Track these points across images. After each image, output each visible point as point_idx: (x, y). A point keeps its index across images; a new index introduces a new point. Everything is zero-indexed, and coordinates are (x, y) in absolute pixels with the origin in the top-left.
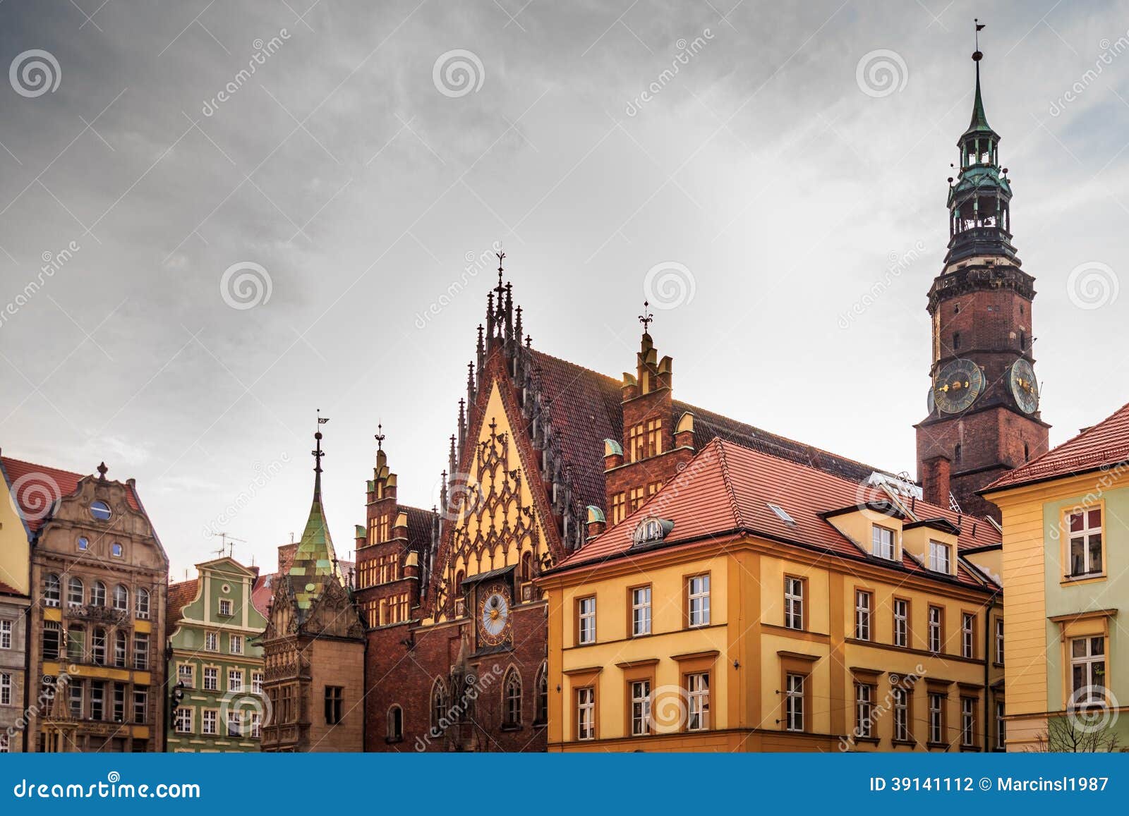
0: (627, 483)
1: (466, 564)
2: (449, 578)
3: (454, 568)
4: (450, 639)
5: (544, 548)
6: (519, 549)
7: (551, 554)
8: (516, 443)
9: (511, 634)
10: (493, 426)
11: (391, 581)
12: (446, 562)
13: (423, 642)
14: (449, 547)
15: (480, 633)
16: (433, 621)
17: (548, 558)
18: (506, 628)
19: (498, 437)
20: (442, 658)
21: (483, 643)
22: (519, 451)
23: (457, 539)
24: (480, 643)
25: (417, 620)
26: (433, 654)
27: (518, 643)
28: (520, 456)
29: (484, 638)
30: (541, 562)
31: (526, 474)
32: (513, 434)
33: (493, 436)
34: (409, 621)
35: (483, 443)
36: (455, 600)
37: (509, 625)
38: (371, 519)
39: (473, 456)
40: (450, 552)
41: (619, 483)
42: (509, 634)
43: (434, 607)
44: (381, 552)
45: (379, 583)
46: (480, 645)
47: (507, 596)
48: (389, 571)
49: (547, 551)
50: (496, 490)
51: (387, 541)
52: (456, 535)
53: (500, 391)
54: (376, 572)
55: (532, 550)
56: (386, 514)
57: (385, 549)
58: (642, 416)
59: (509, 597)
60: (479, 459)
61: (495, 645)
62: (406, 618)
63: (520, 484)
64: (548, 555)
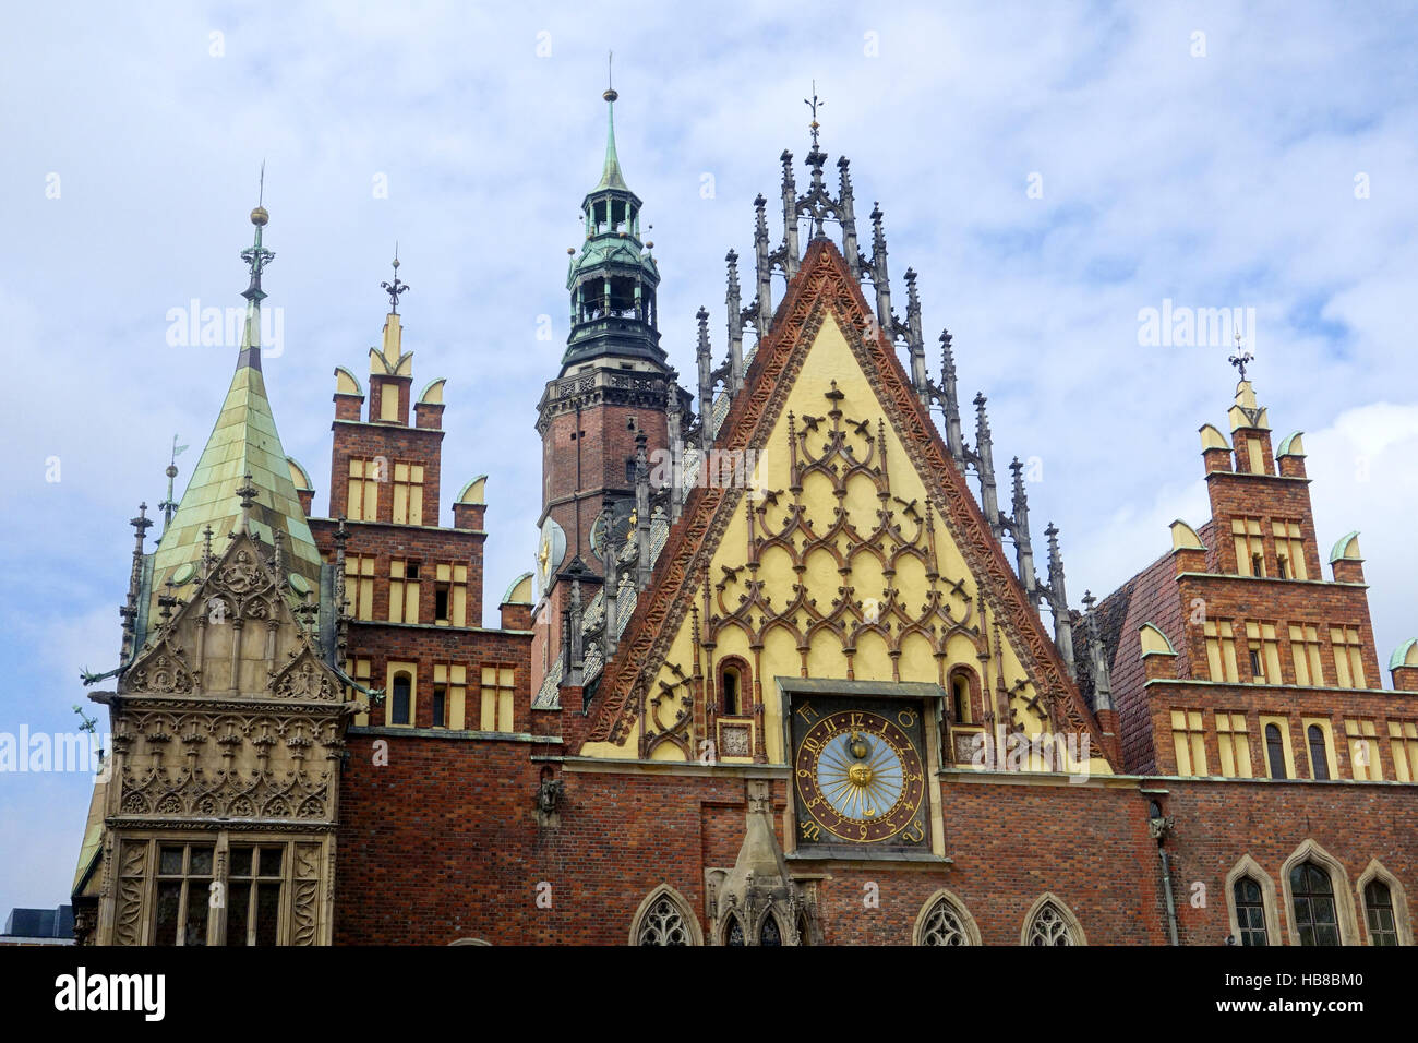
0: (1241, 609)
1: (758, 648)
2: (697, 668)
3: (711, 646)
4: (704, 804)
5: (1015, 671)
6: (941, 656)
7: (1037, 686)
8: (908, 449)
9: (918, 825)
10: (836, 396)
11: (442, 624)
12: (676, 629)
13: (597, 795)
14: (690, 599)
15: (808, 806)
16: (629, 751)
17: (1031, 692)
18: (902, 810)
19: (849, 422)
20: (677, 845)
21: (821, 831)
22: (918, 467)
23: (721, 587)
24: (807, 829)
25: (559, 740)
26: (641, 830)
27: (960, 850)
28: (923, 477)
29: (822, 819)
30: (1011, 695)
31: (943, 515)
32: (897, 430)
33: (836, 414)
34: (527, 737)
35: (805, 418)
36: (719, 720)
37: (909, 806)
38: (351, 457)
39: (768, 433)
40: (695, 610)
41: (1218, 601)
42: (912, 824)
43: (631, 721)
44: (401, 547)
45: (388, 618)
46: (807, 835)
47: (901, 743)
48: (432, 598)
49: (1024, 677)
50: (852, 521)
51: (427, 527)
52: (717, 576)
53: (848, 339)
54: (374, 590)
55: (977, 666)
56: (418, 464)
57: (418, 545)
58: (1261, 508)
59: (910, 746)
60: (793, 444)
61: (862, 840)
62: (507, 727)
63: (931, 530)
64: (1030, 687)
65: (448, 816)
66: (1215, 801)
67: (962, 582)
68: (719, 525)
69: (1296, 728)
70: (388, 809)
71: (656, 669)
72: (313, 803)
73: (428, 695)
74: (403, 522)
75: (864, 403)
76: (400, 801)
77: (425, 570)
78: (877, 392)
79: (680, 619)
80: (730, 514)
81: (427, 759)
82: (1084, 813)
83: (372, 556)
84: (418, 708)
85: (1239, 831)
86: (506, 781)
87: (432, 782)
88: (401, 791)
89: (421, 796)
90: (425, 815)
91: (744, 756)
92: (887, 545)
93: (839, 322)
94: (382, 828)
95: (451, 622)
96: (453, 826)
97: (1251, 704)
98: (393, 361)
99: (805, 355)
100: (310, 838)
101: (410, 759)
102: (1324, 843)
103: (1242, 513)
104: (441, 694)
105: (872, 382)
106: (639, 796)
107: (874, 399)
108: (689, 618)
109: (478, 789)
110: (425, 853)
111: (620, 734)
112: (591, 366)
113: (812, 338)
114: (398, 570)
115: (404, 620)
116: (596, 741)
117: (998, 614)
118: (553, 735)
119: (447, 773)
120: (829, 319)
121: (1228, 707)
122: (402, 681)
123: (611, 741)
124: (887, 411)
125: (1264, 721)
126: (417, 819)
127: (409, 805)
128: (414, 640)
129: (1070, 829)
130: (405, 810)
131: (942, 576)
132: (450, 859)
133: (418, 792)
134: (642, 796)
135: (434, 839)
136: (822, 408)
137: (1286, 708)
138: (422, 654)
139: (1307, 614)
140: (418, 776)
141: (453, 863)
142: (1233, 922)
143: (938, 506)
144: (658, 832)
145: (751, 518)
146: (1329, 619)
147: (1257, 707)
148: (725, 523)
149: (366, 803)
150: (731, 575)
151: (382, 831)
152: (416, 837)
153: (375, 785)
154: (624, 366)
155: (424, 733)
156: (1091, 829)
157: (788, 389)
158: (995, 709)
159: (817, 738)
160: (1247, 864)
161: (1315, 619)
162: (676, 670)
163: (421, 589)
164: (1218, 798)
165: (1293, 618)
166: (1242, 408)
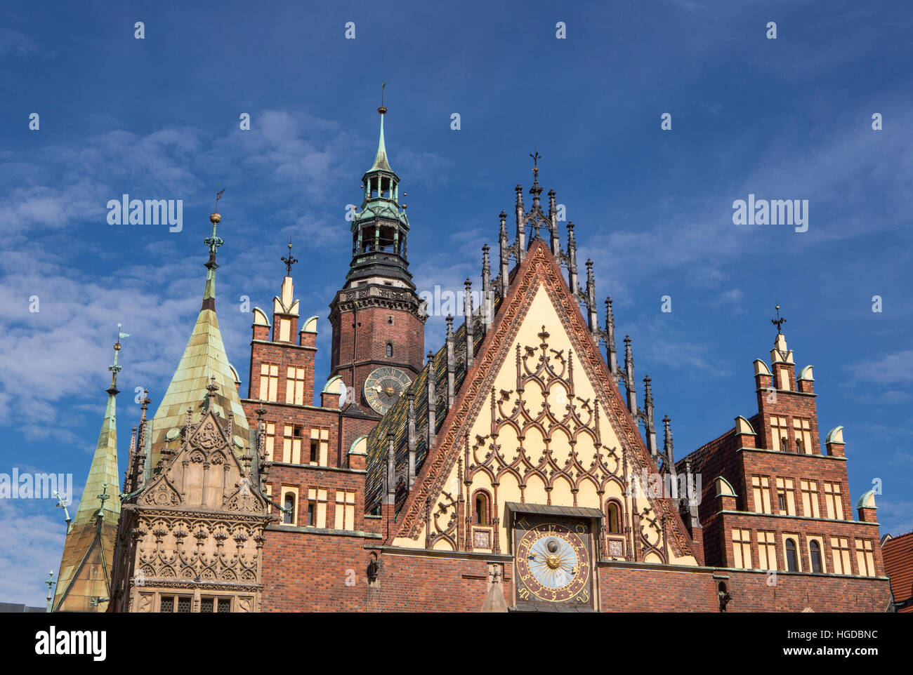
0: (774, 470)
1: (495, 485)
2: (460, 496)
3: (468, 483)
4: (464, 577)
5: (643, 503)
6: (601, 493)
7: (656, 512)
8: (585, 368)
9: (586, 592)
10: (544, 335)
11: (313, 464)
12: (449, 471)
13: (402, 570)
14: (457, 454)
15: (523, 579)
16: (420, 544)
17: (652, 516)
18: (577, 584)
19: (552, 350)
20: (447, 601)
21: (530, 595)
22: (591, 379)
23: (475, 448)
24: (522, 593)
25: (380, 536)
26: (427, 590)
27: (609, 608)
28: (593, 385)
29: (531, 588)
30: (641, 517)
31: (605, 408)
32: (579, 356)
33: (544, 346)
34: (362, 533)
35: (527, 348)
36: (473, 527)
37: (581, 581)
38: (263, 363)
39: (505, 355)
40: (460, 461)
41: (761, 465)
42: (582, 591)
43: (422, 525)
44: (291, 418)
45: (282, 460)
46: (522, 596)
47: (577, 544)
48: (308, 449)
49: (649, 507)
50: (552, 410)
51: (306, 406)
52: (473, 441)
53: (552, 301)
54: (275, 443)
55: (621, 499)
56: (301, 367)
57: (301, 417)
58: (788, 410)
59: (583, 546)
60: (518, 363)
61: (553, 600)
62: (350, 527)
63: (597, 417)
64: (651, 513)
65: (316, 579)
66: (756, 584)
67: (615, 449)
68: (475, 410)
69: (802, 541)
70: (281, 574)
71: (437, 495)
72: (249, 572)
73: (306, 506)
74: (292, 403)
75: (561, 339)
76: (288, 569)
77: (305, 432)
78: (568, 333)
79: (451, 466)
80: (481, 404)
81: (304, 545)
82: (681, 588)
83: (274, 422)
84: (299, 514)
85: (769, 602)
86: (350, 560)
87: (307, 559)
88: (288, 564)
89: (300, 567)
90: (303, 578)
91: (487, 548)
92: (572, 426)
93: (547, 290)
94: (278, 585)
95: (318, 463)
96: (319, 585)
97: (778, 527)
98: (287, 305)
99: (527, 309)
100: (247, 594)
101: (294, 544)
103: (777, 413)
104: (312, 506)
105: (566, 327)
106: (426, 570)
107: (566, 337)
108: (456, 465)
109: (333, 564)
110: (302, 601)
111: (416, 533)
112: (366, 282)
113: (532, 299)
114: (288, 431)
115: (291, 461)
116: (401, 537)
117: (634, 469)
118: (377, 533)
119: (315, 554)
120: (542, 288)
121: (765, 528)
122: (290, 498)
123: (410, 537)
124: (574, 344)
125: (785, 537)
126: (298, 581)
127: (293, 572)
128: (297, 474)
129: (673, 597)
130: (291, 575)
131: (603, 445)
132: (316, 604)
133: (298, 565)
134: (428, 571)
135: (307, 593)
136: (536, 342)
137: (798, 530)
138: (302, 482)
139: (811, 475)
140: (298, 555)
143: (602, 402)
144: (436, 592)
145: (493, 407)
146: (824, 478)
147: (781, 528)
148: (479, 409)
149: (268, 570)
150: (481, 441)
151: (277, 587)
152: (297, 592)
153: (273, 560)
154: (386, 283)
155: (303, 529)
156: (684, 598)
157: (517, 329)
158: (631, 525)
159: (529, 539)
161: (816, 478)
162: (448, 496)
163: (302, 443)
164: (757, 581)
165: (804, 477)
166: (778, 350)
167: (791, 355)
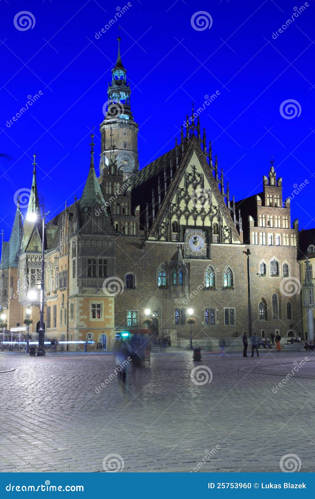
0: (267, 213)
1: (179, 219)
2: (168, 223)
5: (224, 224)
6: (212, 221)
8: (208, 180)
10: (195, 169)
11: (124, 214)
13: (151, 247)
14: (167, 210)
15: (187, 249)
16: (156, 238)
18: (204, 250)
19: (197, 174)
20: (165, 256)
21: (189, 254)
22: (210, 184)
23: (173, 207)
25: (144, 236)
26: (159, 253)
27: (213, 257)
28: (210, 186)
29: (190, 252)
30: (224, 229)
32: (206, 176)
33: (195, 172)
34: (139, 236)
35: (189, 174)
36: (172, 233)
38: (107, 182)
39: (182, 176)
41: (263, 211)
42: (205, 253)
43: (157, 233)
46: (187, 254)
48: (122, 210)
49: (226, 225)
52: (172, 205)
53: (197, 156)
55: (218, 223)
56: (119, 183)
58: (273, 193)
59: (205, 239)
60: (186, 179)
61: (196, 255)
62: (135, 234)
64: (227, 227)
66: (259, 249)
67: (216, 207)
69: (274, 235)
70: (116, 249)
71: (161, 223)
75: (200, 170)
76: (118, 247)
77: (121, 204)
80: (175, 193)
84: (120, 230)
85: (262, 255)
86: (136, 244)
87: (123, 244)
89: (121, 247)
91: (176, 240)
93: (196, 153)
96: (127, 252)
98: (113, 162)
99: (190, 160)
101: (120, 240)
102: (277, 257)
103: (269, 193)
104: (124, 228)
105: (202, 166)
107: (202, 168)
109: (131, 245)
111: (155, 235)
113: (191, 157)
115: (117, 213)
116: (151, 237)
117: (222, 213)
120: (194, 153)
121: (263, 231)
122: (117, 225)
123: (153, 237)
124: (204, 172)
128: (119, 218)
131: (212, 205)
136: (192, 171)
138: (120, 220)
140: (121, 243)
141: (127, 259)
142: (260, 271)
143: (213, 191)
144: (162, 254)
145: (178, 194)
146: (283, 215)
147: (268, 231)
150: (174, 205)
156: (236, 254)
157: (186, 168)
158: (220, 231)
159: (189, 237)
160: (263, 261)
161: (280, 214)
162: (165, 223)
163: (120, 207)
165: (276, 214)
166: (271, 172)
167: (275, 174)
